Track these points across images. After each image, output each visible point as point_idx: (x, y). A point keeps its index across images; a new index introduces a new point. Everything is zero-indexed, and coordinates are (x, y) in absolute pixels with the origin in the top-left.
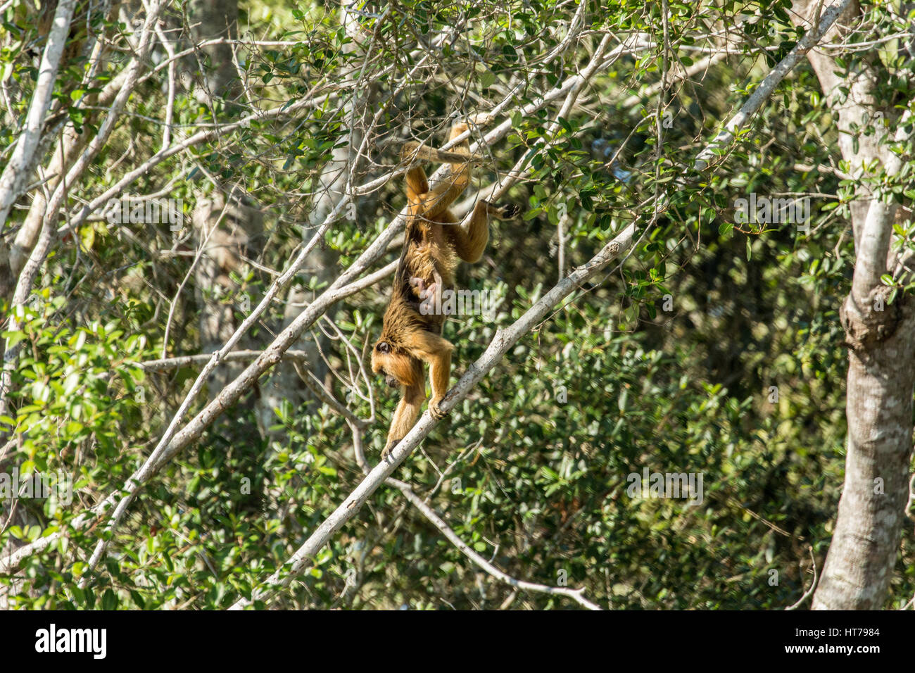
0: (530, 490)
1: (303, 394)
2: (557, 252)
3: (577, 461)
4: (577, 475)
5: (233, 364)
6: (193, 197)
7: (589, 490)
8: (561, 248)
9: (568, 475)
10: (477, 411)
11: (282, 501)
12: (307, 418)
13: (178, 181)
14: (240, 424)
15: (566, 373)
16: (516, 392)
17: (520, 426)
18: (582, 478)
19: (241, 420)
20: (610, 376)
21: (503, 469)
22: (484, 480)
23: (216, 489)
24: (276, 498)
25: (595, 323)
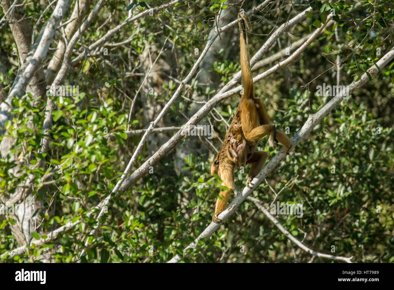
0: (321, 202)
1: (199, 151)
2: (336, 75)
3: (346, 187)
4: (347, 194)
5: (161, 135)
6: (143, 44)
7: (353, 202)
8: (338, 73)
9: (342, 194)
10: (293, 160)
11: (189, 208)
12: (202, 164)
13: (135, 35)
14: (167, 167)
15: (341, 139)
16: (314, 149)
17: (317, 168)
18: (349, 196)
19: (167, 164)
20: (365, 141)
21: (307, 191)
22: (297, 197)
23: (154, 201)
24: (185, 207)
25: (357, 113)
